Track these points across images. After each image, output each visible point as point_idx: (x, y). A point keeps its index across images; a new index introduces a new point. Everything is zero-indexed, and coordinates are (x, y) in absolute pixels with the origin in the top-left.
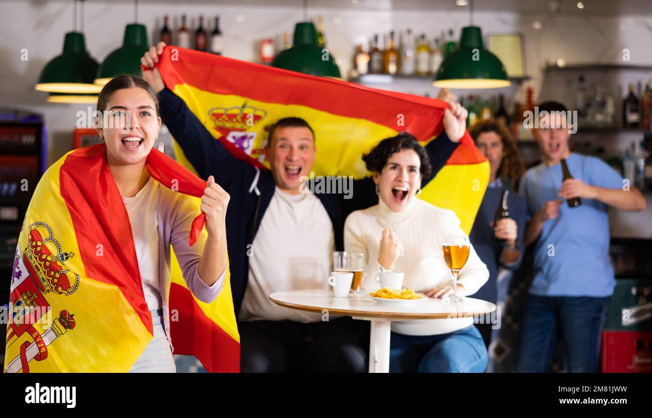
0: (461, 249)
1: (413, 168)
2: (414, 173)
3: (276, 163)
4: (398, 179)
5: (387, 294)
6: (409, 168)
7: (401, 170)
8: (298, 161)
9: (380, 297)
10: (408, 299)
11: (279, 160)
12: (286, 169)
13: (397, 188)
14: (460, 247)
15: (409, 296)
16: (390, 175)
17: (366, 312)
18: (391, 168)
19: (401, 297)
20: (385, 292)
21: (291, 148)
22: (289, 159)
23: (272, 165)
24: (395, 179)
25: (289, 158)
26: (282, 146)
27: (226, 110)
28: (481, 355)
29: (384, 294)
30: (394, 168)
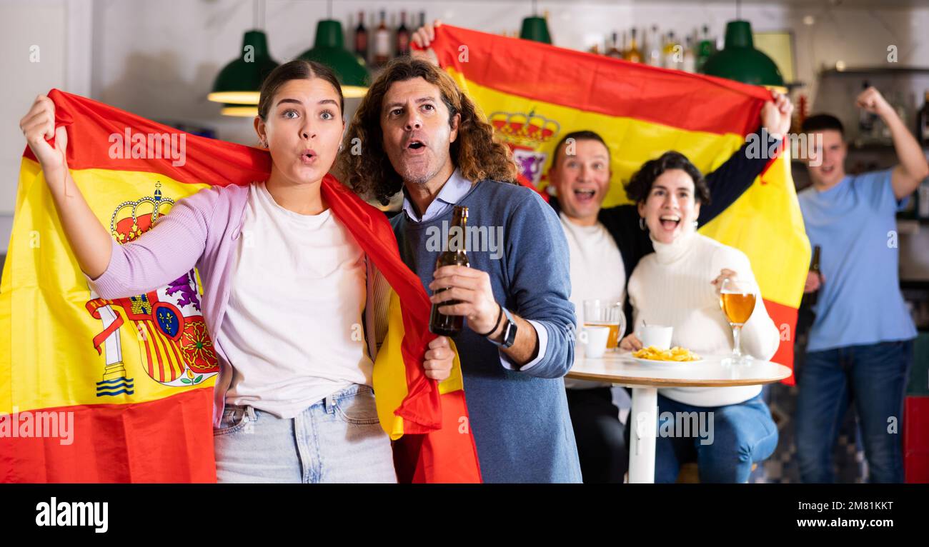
0: (745, 298)
1: (683, 191)
2: (685, 198)
3: (563, 187)
4: (666, 205)
5: (655, 355)
6: (679, 191)
7: (668, 196)
8: (590, 182)
9: (646, 358)
10: (682, 361)
11: (566, 183)
12: (576, 192)
13: (665, 217)
14: (745, 295)
15: (683, 357)
16: (655, 202)
17: (631, 378)
18: (656, 194)
19: (674, 357)
20: (653, 352)
21: (582, 167)
22: (580, 180)
23: (559, 190)
24: (662, 207)
25: (580, 178)
26: (571, 164)
27: (511, 115)
28: (770, 430)
29: (651, 355)
30: (661, 193)
